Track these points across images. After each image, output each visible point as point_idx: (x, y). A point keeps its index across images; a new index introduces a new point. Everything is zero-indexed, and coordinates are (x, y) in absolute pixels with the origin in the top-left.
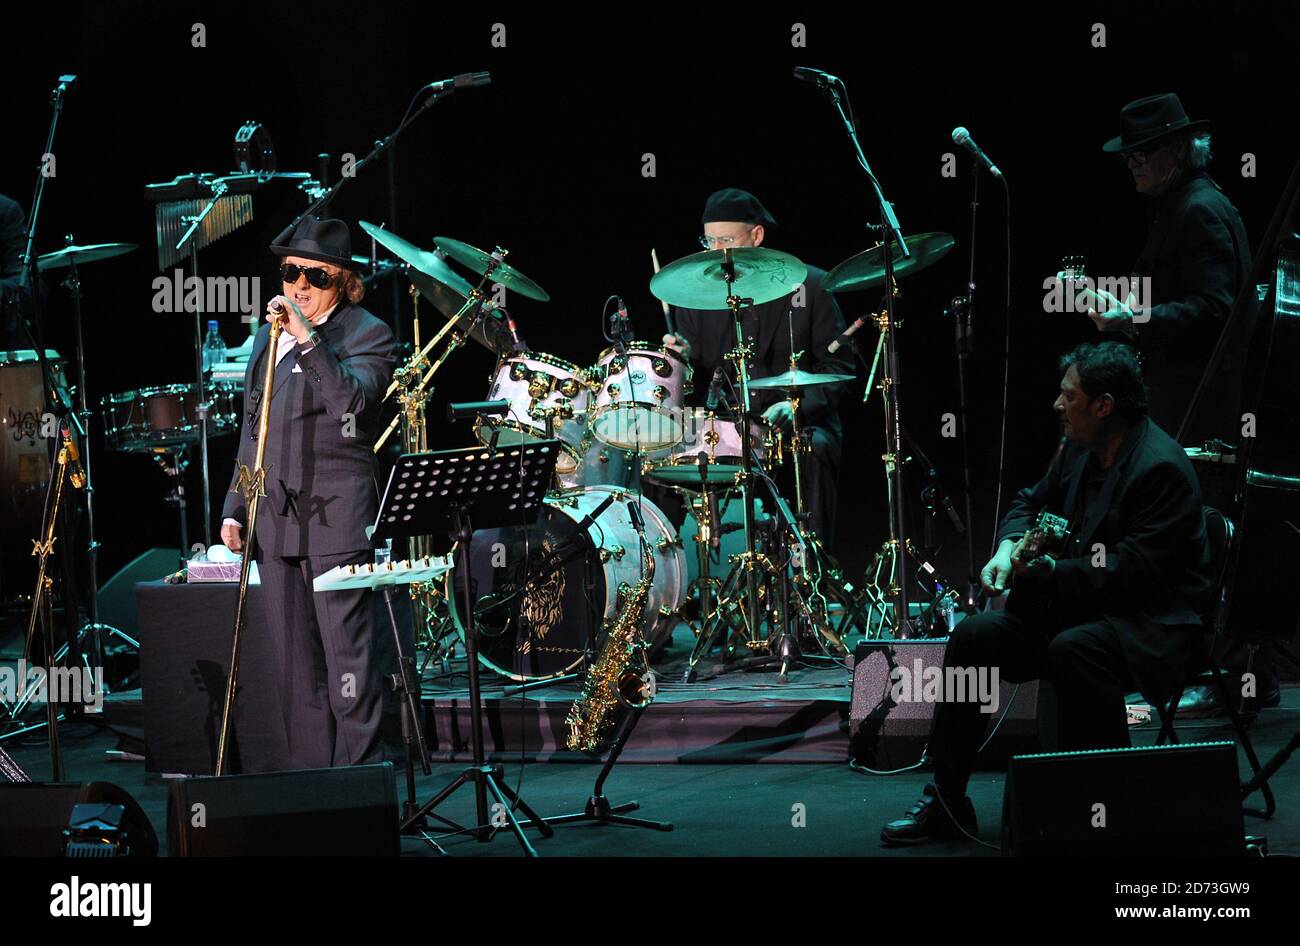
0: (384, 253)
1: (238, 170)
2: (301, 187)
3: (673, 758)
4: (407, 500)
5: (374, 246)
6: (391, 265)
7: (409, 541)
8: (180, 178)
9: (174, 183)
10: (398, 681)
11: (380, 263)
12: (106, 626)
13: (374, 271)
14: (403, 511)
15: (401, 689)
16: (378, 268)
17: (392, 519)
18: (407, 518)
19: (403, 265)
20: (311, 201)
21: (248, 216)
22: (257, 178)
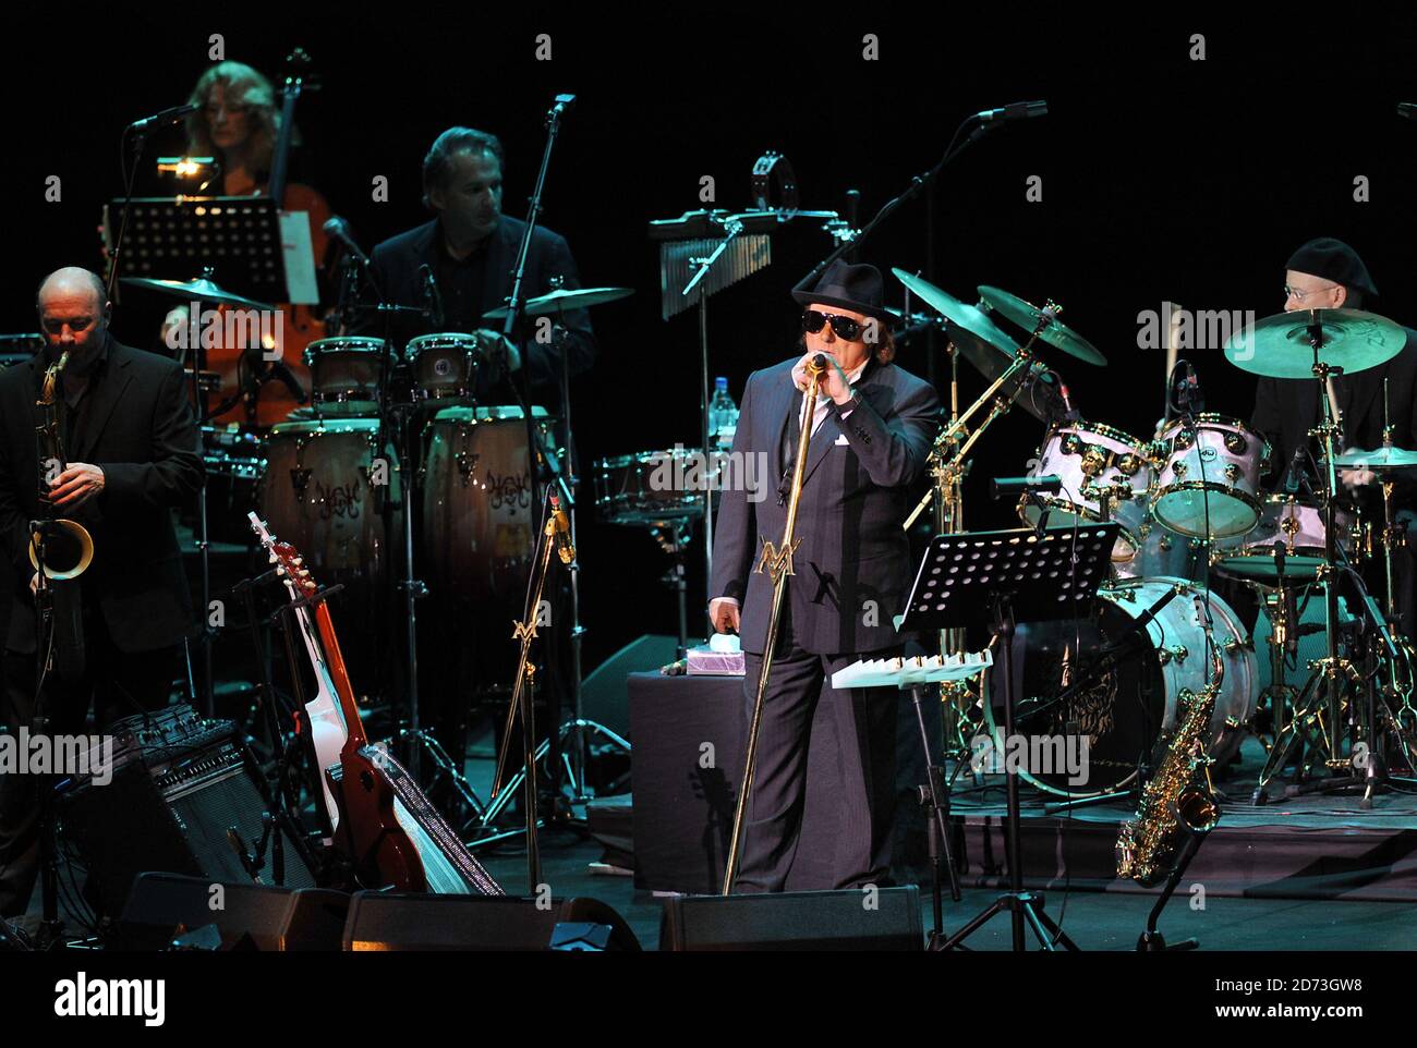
0: (919, 305)
1: (755, 206)
2: (826, 228)
3: (1238, 891)
4: (941, 587)
5: (907, 298)
6: (925, 319)
7: (939, 635)
8: (689, 214)
9: (682, 220)
10: (925, 793)
11: (914, 316)
12: (591, 723)
13: (907, 326)
14: (937, 600)
15: (929, 802)
16: (912, 322)
17: (924, 608)
18: (941, 607)
19: (939, 320)
20: (837, 244)
21: (765, 260)
22: (776, 216)
